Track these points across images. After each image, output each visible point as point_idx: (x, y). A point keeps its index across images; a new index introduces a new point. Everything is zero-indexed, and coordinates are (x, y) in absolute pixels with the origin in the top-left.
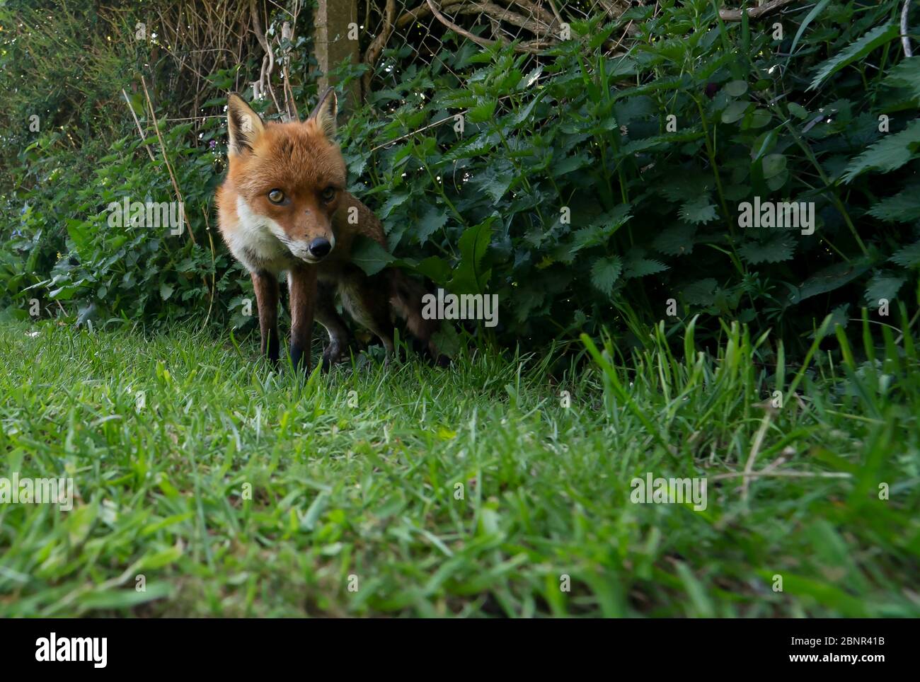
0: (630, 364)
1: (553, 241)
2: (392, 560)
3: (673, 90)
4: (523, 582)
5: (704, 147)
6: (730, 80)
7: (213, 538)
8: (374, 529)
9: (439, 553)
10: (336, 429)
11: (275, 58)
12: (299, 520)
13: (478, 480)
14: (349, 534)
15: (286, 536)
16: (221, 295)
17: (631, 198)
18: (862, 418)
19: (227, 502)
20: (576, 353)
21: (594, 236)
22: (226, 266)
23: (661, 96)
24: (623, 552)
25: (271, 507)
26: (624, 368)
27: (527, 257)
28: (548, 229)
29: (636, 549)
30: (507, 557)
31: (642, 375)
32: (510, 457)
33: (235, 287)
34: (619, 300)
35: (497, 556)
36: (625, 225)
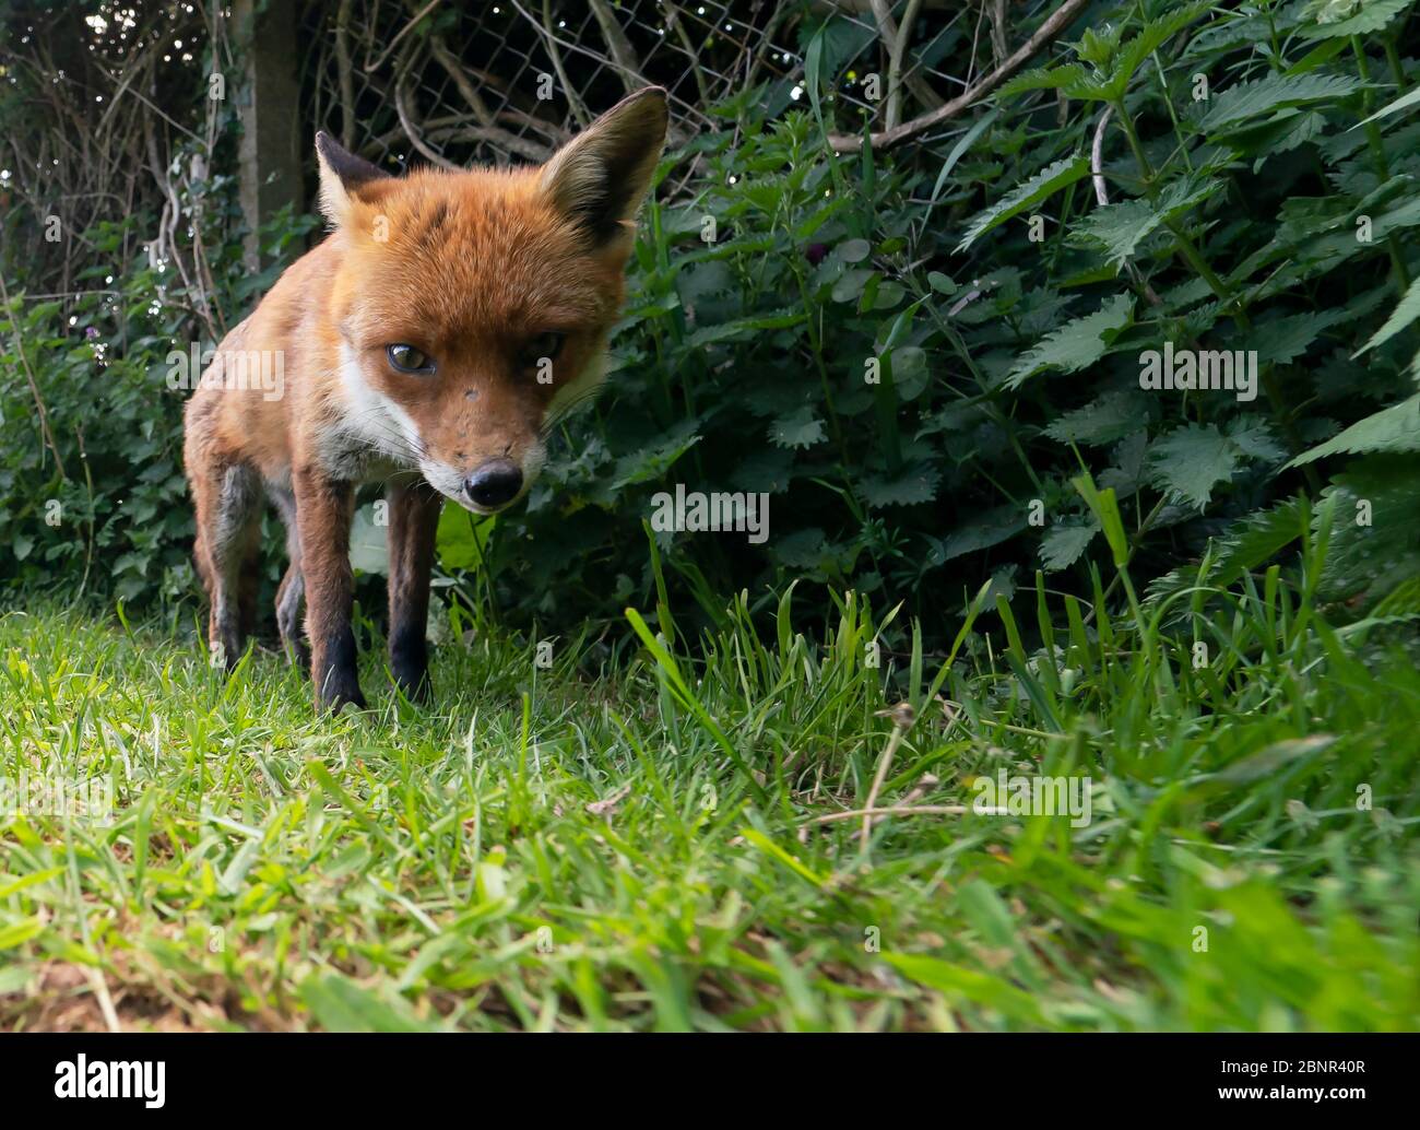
0: (698, 653)
1: (586, 474)
2: (350, 939)
3: (759, 254)
4: (542, 971)
5: (805, 336)
6: (843, 238)
7: (91, 906)
8: (325, 893)
9: (420, 928)
10: (269, 748)
11: (181, 206)
12: (216, 880)
13: (476, 819)
14: (289, 900)
15: (197, 903)
16: (103, 552)
17: (699, 412)
18: (1035, 731)
19: (112, 854)
20: (619, 638)
21: (646, 467)
22: (109, 510)
23: (743, 261)
24: (687, 927)
25: (175, 861)
26: (688, 658)
27: (547, 497)
28: (579, 455)
29: (706, 921)
30: (519, 935)
31: (715, 668)
32: (523, 787)
33: (123, 541)
34: (681, 559)
35: (504, 933)
36: (690, 452)
